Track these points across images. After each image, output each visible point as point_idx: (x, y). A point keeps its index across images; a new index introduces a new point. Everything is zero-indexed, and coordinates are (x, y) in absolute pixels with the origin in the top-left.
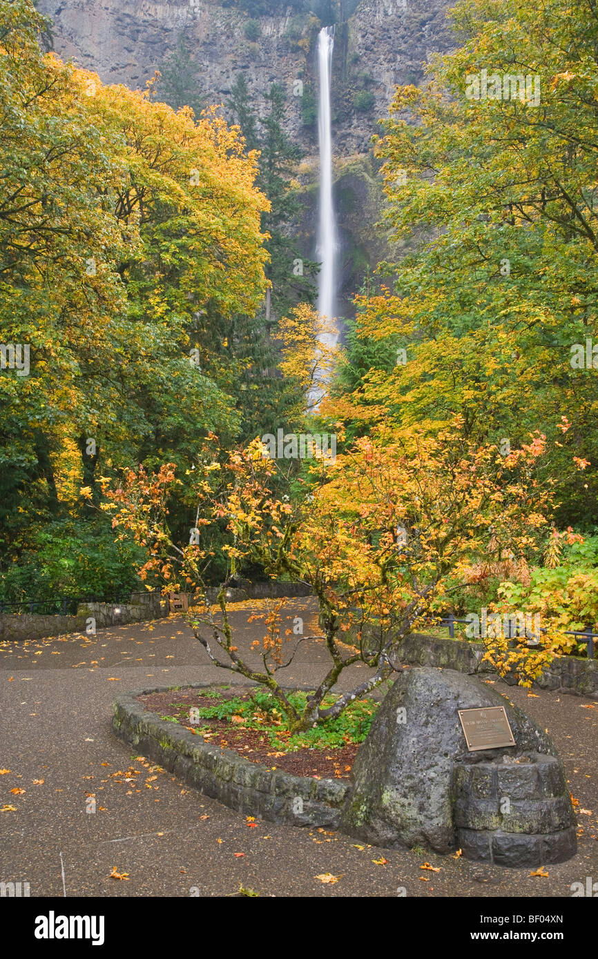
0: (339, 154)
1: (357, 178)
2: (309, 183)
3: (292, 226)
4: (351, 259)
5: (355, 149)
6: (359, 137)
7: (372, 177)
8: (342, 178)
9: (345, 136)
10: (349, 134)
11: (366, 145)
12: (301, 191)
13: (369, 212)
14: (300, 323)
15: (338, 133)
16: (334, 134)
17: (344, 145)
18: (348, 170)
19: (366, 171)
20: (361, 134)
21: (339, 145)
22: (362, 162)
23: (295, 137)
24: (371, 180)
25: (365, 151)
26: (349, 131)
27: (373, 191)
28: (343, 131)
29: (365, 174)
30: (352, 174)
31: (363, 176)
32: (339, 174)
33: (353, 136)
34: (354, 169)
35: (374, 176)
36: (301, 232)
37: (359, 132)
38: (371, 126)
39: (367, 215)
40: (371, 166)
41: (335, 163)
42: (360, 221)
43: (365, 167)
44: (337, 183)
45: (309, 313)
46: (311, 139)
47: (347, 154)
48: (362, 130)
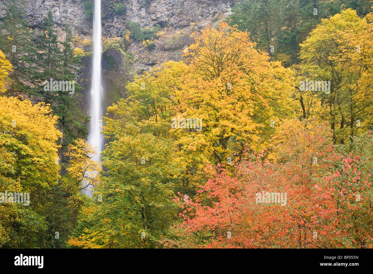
0: (106, 36)
1: (116, 51)
2: (89, 51)
3: (78, 74)
4: (112, 96)
5: (115, 34)
6: (117, 28)
7: (124, 52)
8: (108, 50)
9: (110, 27)
10: (112, 26)
11: (121, 33)
12: (84, 55)
13: (123, 71)
14: (79, 148)
15: (106, 24)
16: (103, 25)
17: (109, 31)
18: (111, 46)
19: (121, 48)
20: (119, 27)
21: (106, 31)
22: (119, 42)
23: (81, 24)
24: (124, 53)
25: (121, 36)
26: (112, 24)
27: (125, 59)
28: (109, 24)
29: (121, 49)
30: (113, 48)
31: (119, 50)
32: (106, 48)
33: (114, 27)
34: (114, 46)
35: (126, 51)
36: (83, 78)
37: (117, 25)
38: (124, 23)
39: (121, 72)
40: (124, 45)
41: (104, 41)
42: (117, 75)
43: (121, 45)
44: (105, 52)
45: (83, 143)
46: (90, 26)
47: (111, 36)
48: (119, 24)
